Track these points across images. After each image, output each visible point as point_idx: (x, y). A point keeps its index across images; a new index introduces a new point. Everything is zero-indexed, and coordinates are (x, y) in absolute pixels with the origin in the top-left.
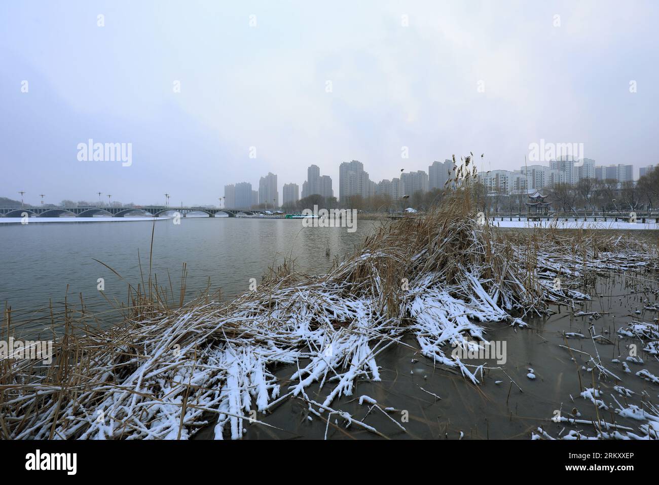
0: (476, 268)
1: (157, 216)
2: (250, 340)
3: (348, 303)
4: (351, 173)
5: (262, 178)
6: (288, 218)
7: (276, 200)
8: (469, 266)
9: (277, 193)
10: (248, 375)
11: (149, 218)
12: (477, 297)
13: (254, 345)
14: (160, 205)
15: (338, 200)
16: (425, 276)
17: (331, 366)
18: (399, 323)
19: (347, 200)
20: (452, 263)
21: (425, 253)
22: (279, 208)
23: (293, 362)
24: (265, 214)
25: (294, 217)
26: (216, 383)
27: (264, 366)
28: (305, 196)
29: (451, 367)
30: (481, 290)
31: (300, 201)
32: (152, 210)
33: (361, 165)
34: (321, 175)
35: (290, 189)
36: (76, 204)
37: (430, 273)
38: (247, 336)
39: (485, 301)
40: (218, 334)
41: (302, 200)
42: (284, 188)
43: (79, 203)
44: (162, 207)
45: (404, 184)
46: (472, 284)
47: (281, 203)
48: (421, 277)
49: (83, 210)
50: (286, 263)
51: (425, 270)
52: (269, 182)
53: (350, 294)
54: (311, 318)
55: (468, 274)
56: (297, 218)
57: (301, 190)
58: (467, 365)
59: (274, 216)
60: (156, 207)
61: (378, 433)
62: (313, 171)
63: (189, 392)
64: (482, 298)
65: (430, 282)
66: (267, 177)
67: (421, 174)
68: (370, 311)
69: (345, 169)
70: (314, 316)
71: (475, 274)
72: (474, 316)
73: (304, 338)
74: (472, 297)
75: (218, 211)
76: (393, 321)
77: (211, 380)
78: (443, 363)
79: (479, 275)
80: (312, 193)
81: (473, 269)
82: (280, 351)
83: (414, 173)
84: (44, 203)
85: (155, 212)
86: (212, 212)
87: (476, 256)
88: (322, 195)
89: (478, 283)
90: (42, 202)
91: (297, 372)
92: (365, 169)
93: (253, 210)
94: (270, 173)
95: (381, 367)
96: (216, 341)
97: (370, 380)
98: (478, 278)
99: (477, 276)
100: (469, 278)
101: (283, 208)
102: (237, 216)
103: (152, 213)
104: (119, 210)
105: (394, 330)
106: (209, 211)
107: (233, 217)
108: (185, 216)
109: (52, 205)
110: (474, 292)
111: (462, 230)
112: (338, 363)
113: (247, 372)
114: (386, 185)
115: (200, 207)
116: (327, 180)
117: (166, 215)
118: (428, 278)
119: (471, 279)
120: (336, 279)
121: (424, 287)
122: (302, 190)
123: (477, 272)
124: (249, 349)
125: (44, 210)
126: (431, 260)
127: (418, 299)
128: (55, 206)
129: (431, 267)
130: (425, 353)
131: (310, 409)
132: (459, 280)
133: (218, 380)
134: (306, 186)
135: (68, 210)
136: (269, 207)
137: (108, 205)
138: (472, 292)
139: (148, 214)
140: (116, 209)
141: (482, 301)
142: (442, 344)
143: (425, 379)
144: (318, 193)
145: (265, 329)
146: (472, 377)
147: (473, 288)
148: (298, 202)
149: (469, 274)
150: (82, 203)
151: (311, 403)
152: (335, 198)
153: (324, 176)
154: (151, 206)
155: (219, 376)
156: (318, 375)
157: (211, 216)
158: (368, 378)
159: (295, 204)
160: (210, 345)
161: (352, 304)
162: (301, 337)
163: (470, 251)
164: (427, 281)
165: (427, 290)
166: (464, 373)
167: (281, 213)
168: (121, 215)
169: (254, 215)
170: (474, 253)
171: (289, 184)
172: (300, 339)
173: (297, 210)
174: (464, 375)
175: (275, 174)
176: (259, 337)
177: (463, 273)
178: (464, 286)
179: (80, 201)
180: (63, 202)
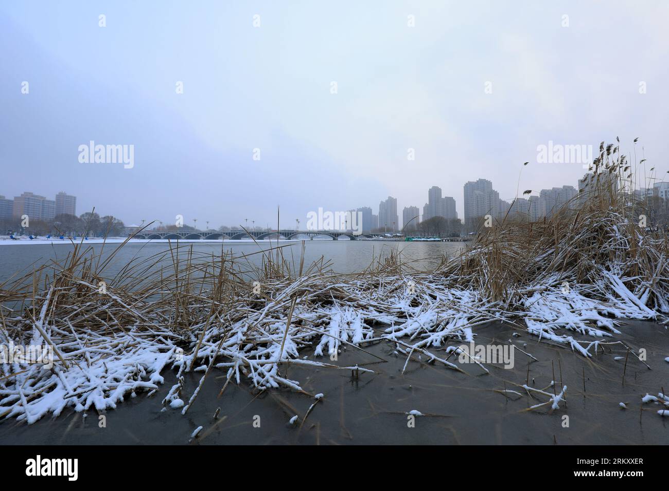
0: (617, 265)
1: (289, 239)
2: (353, 303)
3: (453, 292)
4: (477, 192)
5: (382, 202)
6: (408, 241)
7: (395, 222)
8: (608, 263)
9: (396, 218)
10: (348, 323)
11: (283, 240)
12: (617, 296)
13: (356, 307)
14: (292, 229)
15: (463, 222)
16: (549, 275)
17: (425, 328)
18: (506, 308)
19: (473, 222)
20: (584, 261)
21: (553, 253)
22: (399, 231)
23: (390, 323)
24: (385, 236)
25: (413, 239)
26: (322, 324)
27: (363, 321)
28: (427, 219)
29: (560, 342)
30: (623, 289)
31: (421, 223)
32: (285, 233)
33: (489, 184)
34: (443, 196)
35: (410, 213)
36: (229, 229)
37: (557, 272)
38: (350, 300)
39: (627, 300)
40: (327, 295)
41: (422, 223)
42: (404, 211)
43: (232, 228)
44: (293, 231)
45: (544, 203)
46: (611, 283)
47: (401, 226)
48: (545, 276)
49: (234, 234)
50: (393, 255)
51: (550, 269)
52: (389, 206)
53: (457, 285)
54: (412, 298)
55: (605, 272)
56: (417, 241)
57: (421, 213)
58: (579, 341)
59: (394, 239)
60: (289, 231)
61: (459, 369)
62: (435, 193)
63: (299, 323)
64: (623, 296)
65: (555, 281)
66: (387, 201)
67: (567, 189)
68: (476, 298)
69: (470, 188)
70: (416, 298)
71: (616, 272)
72: (608, 313)
73: (403, 310)
74: (609, 296)
75: (340, 234)
76: (498, 305)
77: (318, 321)
78: (551, 339)
79: (621, 273)
80: (434, 215)
81: (613, 267)
82: (377, 314)
83: (558, 189)
84: (209, 228)
85: (288, 236)
86: (335, 235)
87: (618, 253)
88: (445, 217)
89: (620, 282)
90: (207, 228)
91: (391, 328)
92: (494, 188)
93: (373, 234)
94: (390, 197)
95: (476, 335)
96: (325, 301)
97: (462, 341)
98: (619, 276)
99: (618, 274)
100: (607, 276)
101: (403, 231)
102: (358, 239)
103: (285, 236)
104: (260, 233)
105: (500, 313)
106: (333, 234)
107: (354, 240)
108: (312, 239)
109: (214, 230)
110: (614, 291)
111: (601, 226)
112: (431, 327)
113: (347, 321)
114: (521, 204)
115: (325, 231)
116: (451, 202)
117: (296, 238)
118: (552, 277)
119: (609, 277)
120: (444, 272)
121: (547, 285)
122: (423, 213)
123: (618, 270)
124: (351, 309)
125: (209, 234)
126: (557, 259)
127: (537, 296)
128: (215, 231)
129: (558, 266)
130: (530, 331)
131: (398, 348)
132: (593, 279)
133: (323, 322)
134: (427, 208)
135: (224, 233)
136: (389, 231)
137: (252, 230)
138: (610, 292)
139: (282, 237)
140: (258, 233)
141: (623, 300)
142: (555, 328)
143: (525, 347)
144: (441, 215)
145: (367, 299)
146: (584, 351)
147: (612, 286)
148: (418, 224)
149: (607, 272)
150: (234, 228)
151: (399, 343)
152: (459, 220)
153: (446, 197)
154: (285, 231)
155: (325, 319)
156: (411, 332)
157: (334, 239)
158: (460, 338)
159: (416, 226)
160: (320, 303)
161: (458, 293)
162: (401, 308)
163: (608, 247)
164: (551, 281)
165: (550, 288)
166: (574, 347)
167: (400, 236)
168: (261, 238)
169: (374, 238)
170: (616, 249)
171: (409, 207)
172: (399, 310)
173: (418, 233)
174: (573, 348)
175: (394, 198)
176: (363, 303)
177: (599, 271)
178: (600, 285)
179: (233, 226)
180: (221, 227)
